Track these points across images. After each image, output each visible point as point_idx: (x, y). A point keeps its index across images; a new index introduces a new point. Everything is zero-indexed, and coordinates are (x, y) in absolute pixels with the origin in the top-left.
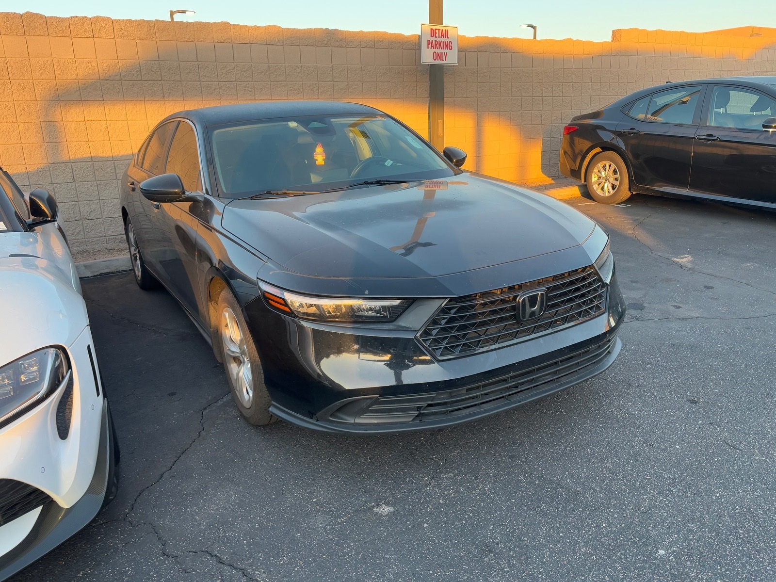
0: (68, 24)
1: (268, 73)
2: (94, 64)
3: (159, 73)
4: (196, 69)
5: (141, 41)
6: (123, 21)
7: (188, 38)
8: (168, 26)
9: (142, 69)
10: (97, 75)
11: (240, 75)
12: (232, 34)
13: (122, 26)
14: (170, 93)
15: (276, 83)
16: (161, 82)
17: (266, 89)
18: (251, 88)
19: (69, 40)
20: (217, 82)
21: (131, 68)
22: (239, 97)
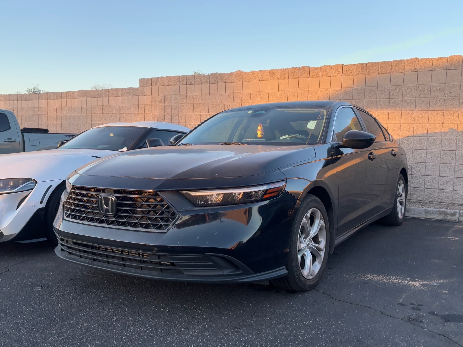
0: (319, 70)
1: (444, 90)
2: (328, 91)
3: (363, 94)
4: (387, 91)
5: (357, 76)
6: (348, 65)
7: (386, 71)
8: (375, 65)
9: (354, 92)
10: (328, 97)
11: (420, 93)
12: (419, 65)
13: (348, 68)
14: (368, 106)
15: (450, 98)
16: (363, 100)
17: (440, 103)
18: (427, 102)
19: (319, 79)
20: (402, 99)
21: (348, 92)
22: (416, 109)
